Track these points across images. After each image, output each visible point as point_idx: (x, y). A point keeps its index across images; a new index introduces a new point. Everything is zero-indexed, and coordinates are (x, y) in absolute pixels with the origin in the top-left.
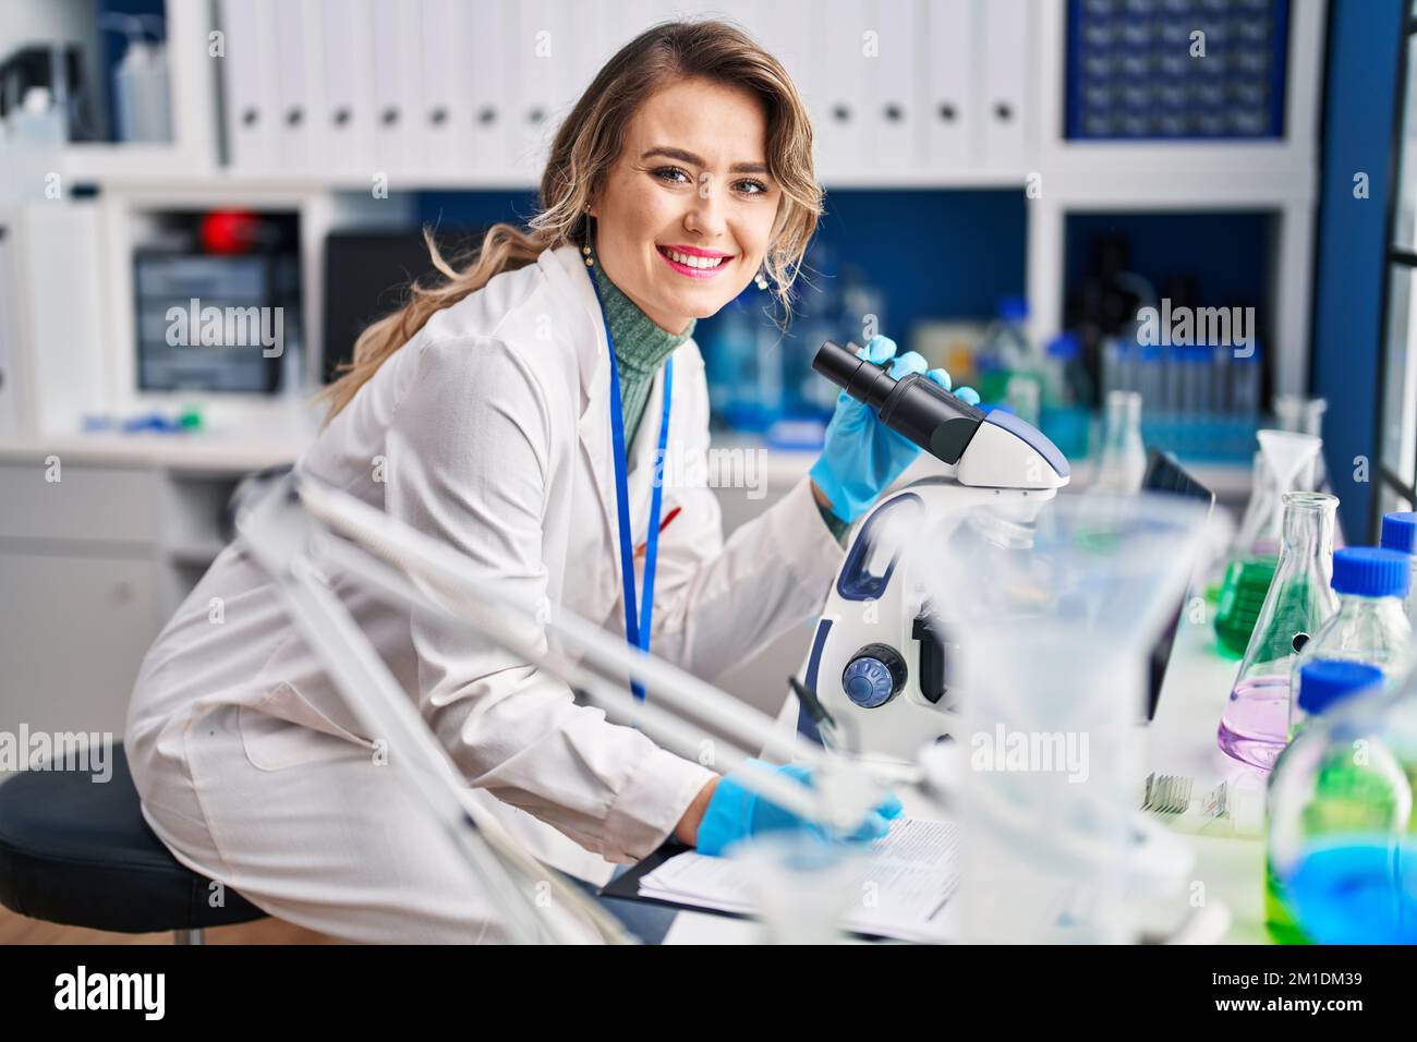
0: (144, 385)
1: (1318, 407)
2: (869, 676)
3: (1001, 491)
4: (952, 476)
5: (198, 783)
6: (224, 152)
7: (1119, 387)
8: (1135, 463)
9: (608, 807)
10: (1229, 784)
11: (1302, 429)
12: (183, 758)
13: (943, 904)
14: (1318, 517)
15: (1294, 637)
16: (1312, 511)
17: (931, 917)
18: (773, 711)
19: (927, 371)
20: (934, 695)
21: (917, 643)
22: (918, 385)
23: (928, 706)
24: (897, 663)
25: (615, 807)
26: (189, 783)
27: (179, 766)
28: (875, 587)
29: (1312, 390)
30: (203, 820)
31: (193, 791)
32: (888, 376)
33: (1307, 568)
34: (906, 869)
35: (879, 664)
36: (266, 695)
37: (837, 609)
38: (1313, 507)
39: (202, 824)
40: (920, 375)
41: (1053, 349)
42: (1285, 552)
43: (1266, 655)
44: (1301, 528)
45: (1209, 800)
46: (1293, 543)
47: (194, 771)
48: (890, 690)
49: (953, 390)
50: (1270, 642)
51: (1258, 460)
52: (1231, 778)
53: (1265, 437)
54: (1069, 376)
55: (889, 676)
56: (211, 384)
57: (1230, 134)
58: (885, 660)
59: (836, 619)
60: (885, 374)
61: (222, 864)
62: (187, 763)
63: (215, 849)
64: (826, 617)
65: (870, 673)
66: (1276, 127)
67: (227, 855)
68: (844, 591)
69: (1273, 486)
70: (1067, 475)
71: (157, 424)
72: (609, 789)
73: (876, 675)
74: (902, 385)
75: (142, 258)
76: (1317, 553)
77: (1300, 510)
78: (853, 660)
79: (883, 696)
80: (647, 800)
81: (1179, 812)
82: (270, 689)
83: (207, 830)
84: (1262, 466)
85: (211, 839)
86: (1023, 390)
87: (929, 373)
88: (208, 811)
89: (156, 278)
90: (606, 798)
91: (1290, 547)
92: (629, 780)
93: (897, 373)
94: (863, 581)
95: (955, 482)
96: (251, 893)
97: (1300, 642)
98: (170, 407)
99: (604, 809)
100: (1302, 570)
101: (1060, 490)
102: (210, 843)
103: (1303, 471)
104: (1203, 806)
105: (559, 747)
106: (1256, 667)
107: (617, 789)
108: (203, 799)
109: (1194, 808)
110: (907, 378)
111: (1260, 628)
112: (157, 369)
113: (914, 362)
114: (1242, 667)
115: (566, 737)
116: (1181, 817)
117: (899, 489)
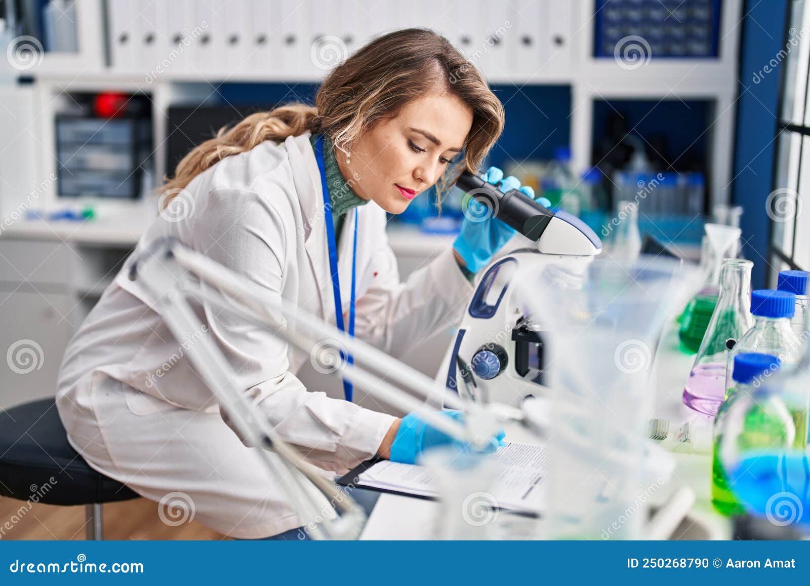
0: (61, 193)
1: (737, 212)
2: (487, 361)
3: (562, 256)
4: (534, 248)
5: (100, 423)
6: (108, 59)
7: (624, 199)
8: (635, 242)
9: (337, 444)
10: (690, 423)
11: (728, 223)
12: (91, 408)
13: (531, 489)
14: (741, 274)
15: (727, 341)
16: (737, 269)
17: (524, 497)
18: (432, 374)
19: (520, 188)
20: (523, 372)
21: (514, 342)
22: (516, 196)
23: (520, 379)
24: (502, 354)
25: (341, 444)
26: (95, 423)
27: (89, 413)
28: (490, 311)
29: (733, 201)
30: (103, 443)
31: (97, 427)
32: (499, 190)
33: (734, 301)
34: (508, 470)
35: (492, 354)
36: (133, 376)
37: (469, 323)
38: (738, 268)
39: (103, 446)
40: (517, 190)
41: (586, 177)
42: (722, 293)
43: (710, 351)
44: (731, 280)
45: (679, 433)
46: (726, 288)
47: (98, 415)
48: (499, 369)
49: (535, 198)
50: (713, 343)
51: (705, 241)
52: (690, 420)
53: (709, 228)
54: (595, 193)
55: (498, 361)
56: (101, 193)
57: (688, 55)
58: (496, 352)
59: (468, 329)
60: (497, 189)
61: (115, 469)
62: (93, 411)
63: (111, 460)
64: (462, 327)
65: (488, 359)
66: (714, 51)
67: (117, 464)
68: (473, 313)
69: (713, 256)
70: (600, 248)
71: (69, 216)
72: (337, 434)
73: (491, 361)
74: (507, 196)
75: (60, 119)
76: (740, 294)
77: (731, 269)
78: (478, 352)
79: (495, 373)
80: (360, 438)
81: (662, 439)
82: (135, 373)
83: (106, 449)
84: (707, 245)
85: (108, 454)
86: (570, 200)
87: (521, 189)
88: (106, 439)
89: (68, 131)
90: (335, 439)
91: (725, 290)
92: (348, 427)
93: (504, 189)
94: (483, 308)
95: (536, 251)
96: (133, 485)
97: (731, 344)
98: (77, 206)
99: (335, 446)
100: (731, 303)
101: (596, 257)
102: (108, 457)
103: (731, 247)
104: (675, 435)
105: (304, 415)
106: (705, 358)
107: (341, 433)
108: (103, 431)
109: (670, 437)
110: (510, 192)
111: (707, 337)
112: (68, 184)
113: (513, 183)
114: (697, 358)
115: (308, 410)
116: (663, 441)
117: (504, 255)
